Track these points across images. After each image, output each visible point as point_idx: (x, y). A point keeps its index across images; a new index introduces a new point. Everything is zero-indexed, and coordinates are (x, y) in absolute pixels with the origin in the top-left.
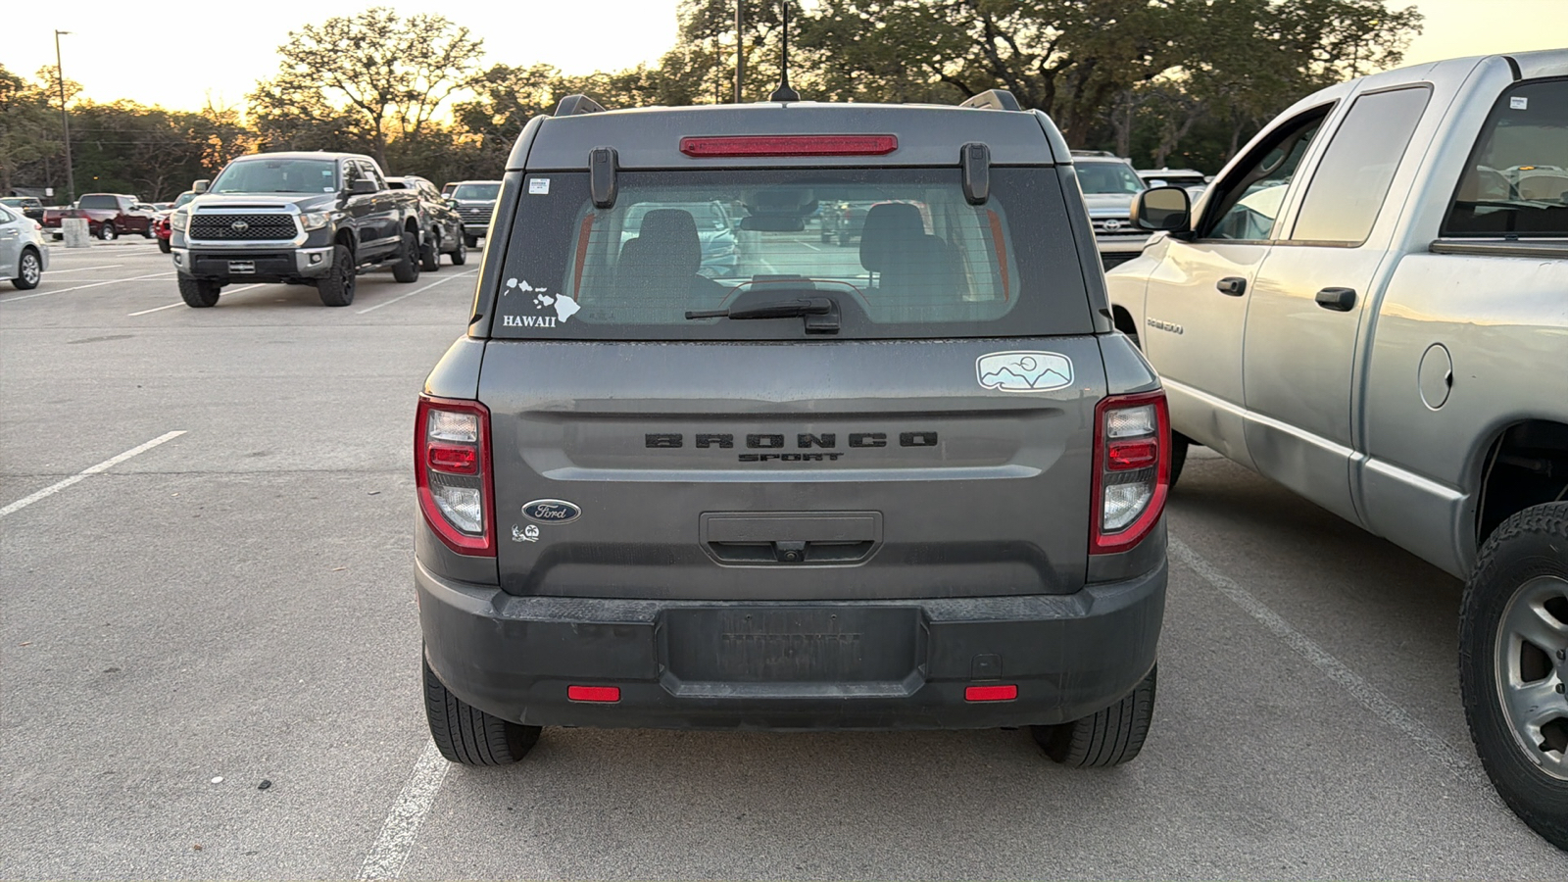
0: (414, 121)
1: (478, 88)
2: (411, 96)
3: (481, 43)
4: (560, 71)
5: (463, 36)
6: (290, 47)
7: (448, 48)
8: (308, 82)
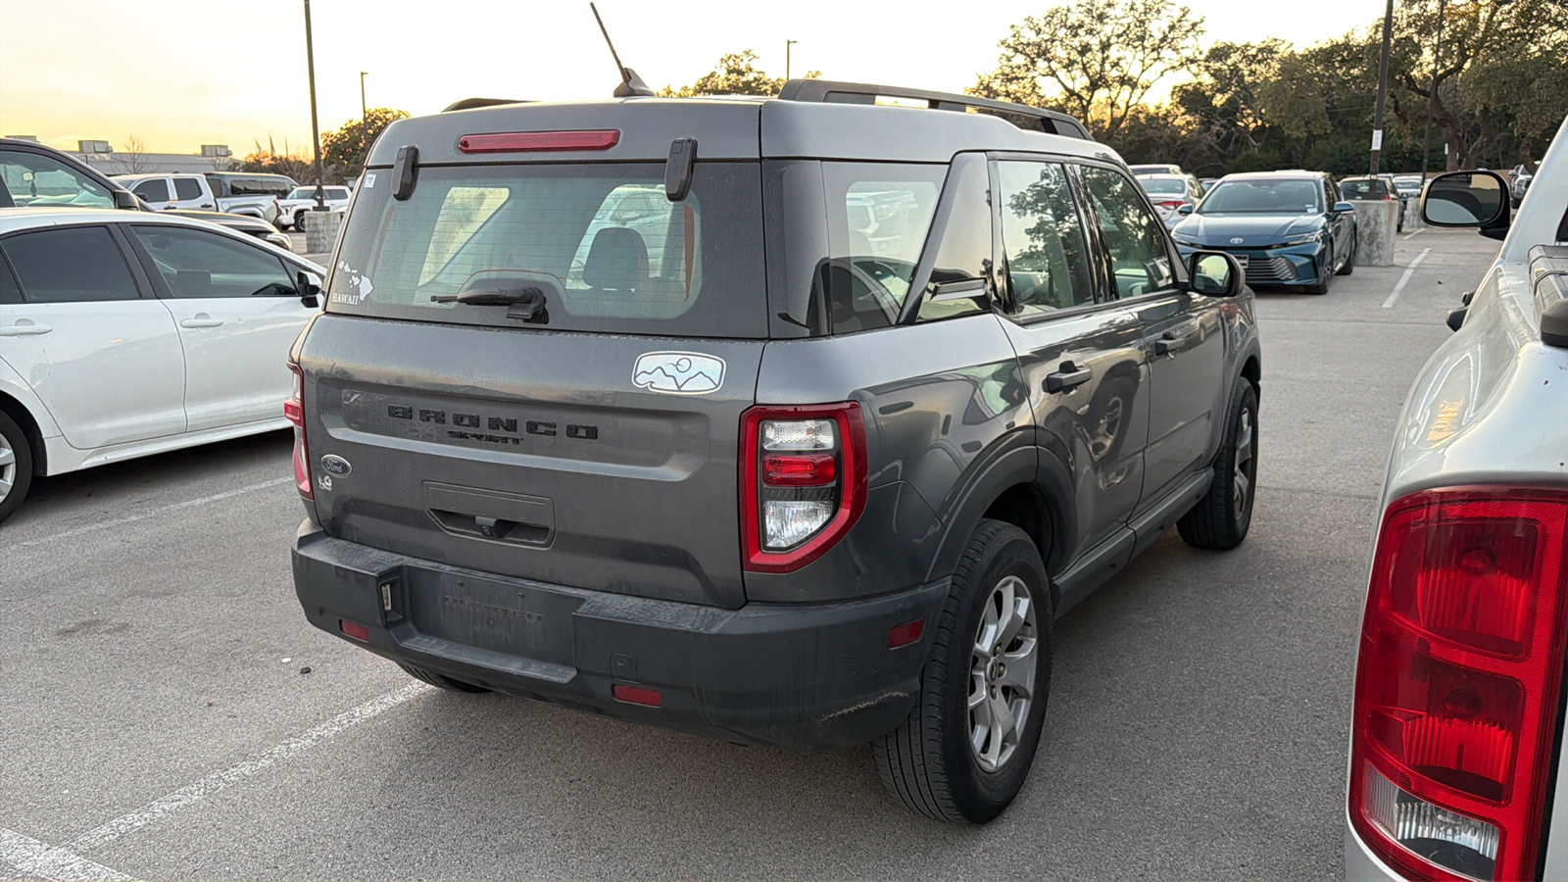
0: (1123, 107)
1: (1194, 67)
2: (1124, 81)
3: (1202, 21)
4: (1292, 44)
5: (1184, 16)
6: (1011, 41)
7: (1167, 30)
8: (1021, 73)
